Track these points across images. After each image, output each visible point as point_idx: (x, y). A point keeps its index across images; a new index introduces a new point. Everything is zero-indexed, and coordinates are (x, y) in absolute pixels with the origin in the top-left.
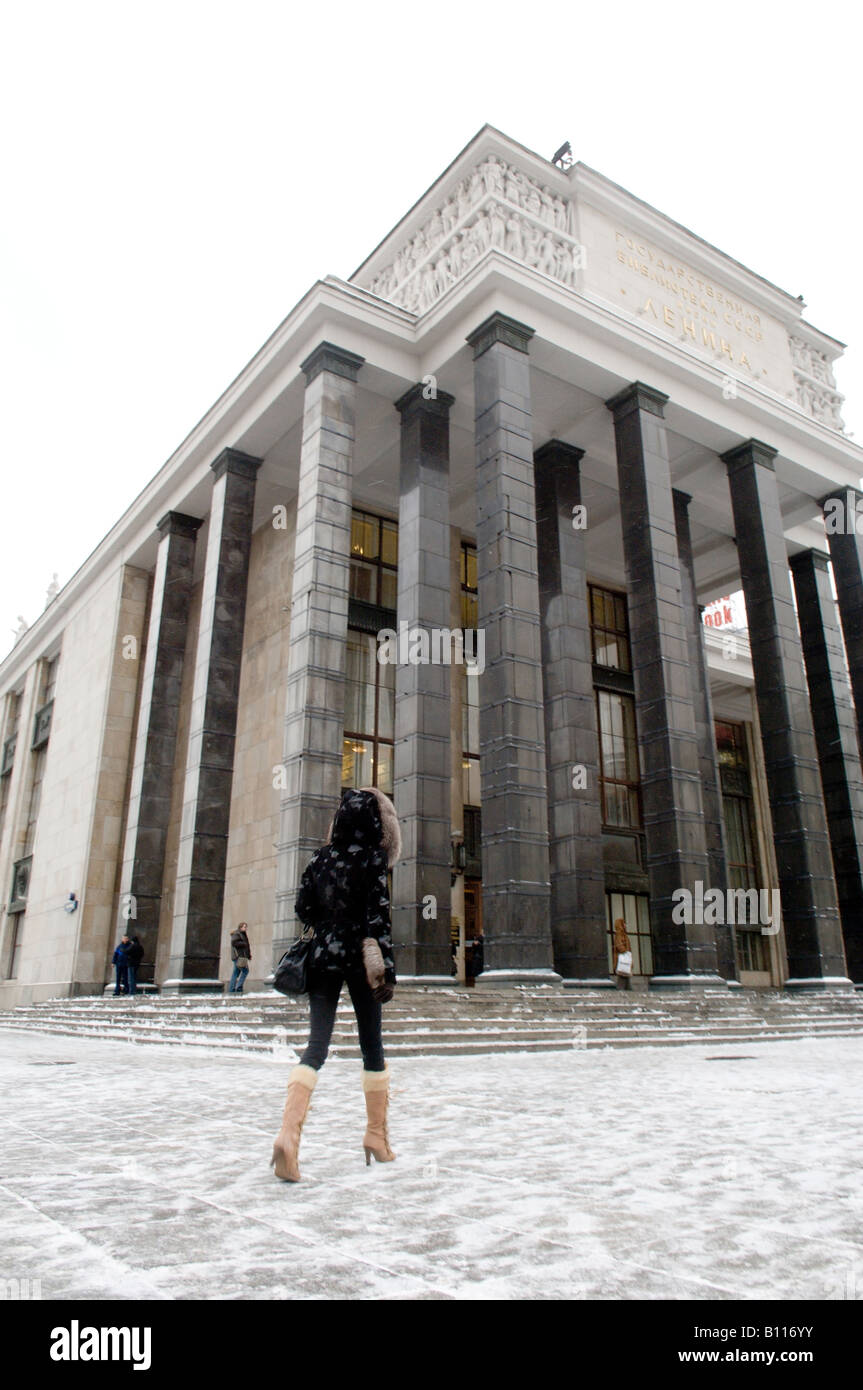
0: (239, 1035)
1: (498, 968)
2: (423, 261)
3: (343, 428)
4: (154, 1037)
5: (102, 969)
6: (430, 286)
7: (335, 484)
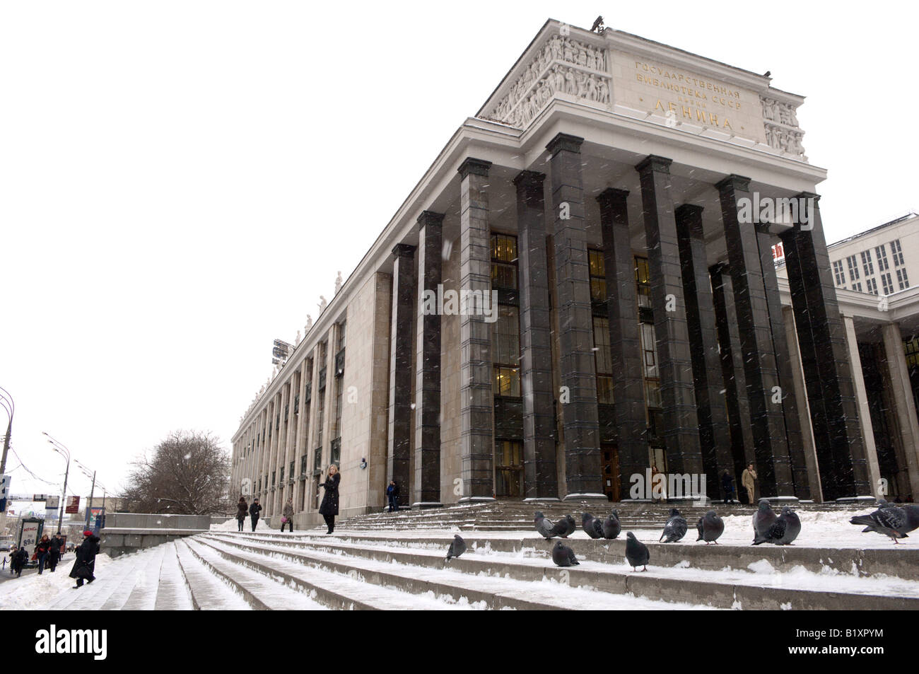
0: (440, 524)
1: (573, 493)
2: (523, 97)
3: (482, 205)
4: (404, 527)
5: (382, 500)
6: (527, 111)
7: (479, 237)
